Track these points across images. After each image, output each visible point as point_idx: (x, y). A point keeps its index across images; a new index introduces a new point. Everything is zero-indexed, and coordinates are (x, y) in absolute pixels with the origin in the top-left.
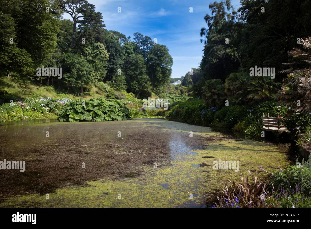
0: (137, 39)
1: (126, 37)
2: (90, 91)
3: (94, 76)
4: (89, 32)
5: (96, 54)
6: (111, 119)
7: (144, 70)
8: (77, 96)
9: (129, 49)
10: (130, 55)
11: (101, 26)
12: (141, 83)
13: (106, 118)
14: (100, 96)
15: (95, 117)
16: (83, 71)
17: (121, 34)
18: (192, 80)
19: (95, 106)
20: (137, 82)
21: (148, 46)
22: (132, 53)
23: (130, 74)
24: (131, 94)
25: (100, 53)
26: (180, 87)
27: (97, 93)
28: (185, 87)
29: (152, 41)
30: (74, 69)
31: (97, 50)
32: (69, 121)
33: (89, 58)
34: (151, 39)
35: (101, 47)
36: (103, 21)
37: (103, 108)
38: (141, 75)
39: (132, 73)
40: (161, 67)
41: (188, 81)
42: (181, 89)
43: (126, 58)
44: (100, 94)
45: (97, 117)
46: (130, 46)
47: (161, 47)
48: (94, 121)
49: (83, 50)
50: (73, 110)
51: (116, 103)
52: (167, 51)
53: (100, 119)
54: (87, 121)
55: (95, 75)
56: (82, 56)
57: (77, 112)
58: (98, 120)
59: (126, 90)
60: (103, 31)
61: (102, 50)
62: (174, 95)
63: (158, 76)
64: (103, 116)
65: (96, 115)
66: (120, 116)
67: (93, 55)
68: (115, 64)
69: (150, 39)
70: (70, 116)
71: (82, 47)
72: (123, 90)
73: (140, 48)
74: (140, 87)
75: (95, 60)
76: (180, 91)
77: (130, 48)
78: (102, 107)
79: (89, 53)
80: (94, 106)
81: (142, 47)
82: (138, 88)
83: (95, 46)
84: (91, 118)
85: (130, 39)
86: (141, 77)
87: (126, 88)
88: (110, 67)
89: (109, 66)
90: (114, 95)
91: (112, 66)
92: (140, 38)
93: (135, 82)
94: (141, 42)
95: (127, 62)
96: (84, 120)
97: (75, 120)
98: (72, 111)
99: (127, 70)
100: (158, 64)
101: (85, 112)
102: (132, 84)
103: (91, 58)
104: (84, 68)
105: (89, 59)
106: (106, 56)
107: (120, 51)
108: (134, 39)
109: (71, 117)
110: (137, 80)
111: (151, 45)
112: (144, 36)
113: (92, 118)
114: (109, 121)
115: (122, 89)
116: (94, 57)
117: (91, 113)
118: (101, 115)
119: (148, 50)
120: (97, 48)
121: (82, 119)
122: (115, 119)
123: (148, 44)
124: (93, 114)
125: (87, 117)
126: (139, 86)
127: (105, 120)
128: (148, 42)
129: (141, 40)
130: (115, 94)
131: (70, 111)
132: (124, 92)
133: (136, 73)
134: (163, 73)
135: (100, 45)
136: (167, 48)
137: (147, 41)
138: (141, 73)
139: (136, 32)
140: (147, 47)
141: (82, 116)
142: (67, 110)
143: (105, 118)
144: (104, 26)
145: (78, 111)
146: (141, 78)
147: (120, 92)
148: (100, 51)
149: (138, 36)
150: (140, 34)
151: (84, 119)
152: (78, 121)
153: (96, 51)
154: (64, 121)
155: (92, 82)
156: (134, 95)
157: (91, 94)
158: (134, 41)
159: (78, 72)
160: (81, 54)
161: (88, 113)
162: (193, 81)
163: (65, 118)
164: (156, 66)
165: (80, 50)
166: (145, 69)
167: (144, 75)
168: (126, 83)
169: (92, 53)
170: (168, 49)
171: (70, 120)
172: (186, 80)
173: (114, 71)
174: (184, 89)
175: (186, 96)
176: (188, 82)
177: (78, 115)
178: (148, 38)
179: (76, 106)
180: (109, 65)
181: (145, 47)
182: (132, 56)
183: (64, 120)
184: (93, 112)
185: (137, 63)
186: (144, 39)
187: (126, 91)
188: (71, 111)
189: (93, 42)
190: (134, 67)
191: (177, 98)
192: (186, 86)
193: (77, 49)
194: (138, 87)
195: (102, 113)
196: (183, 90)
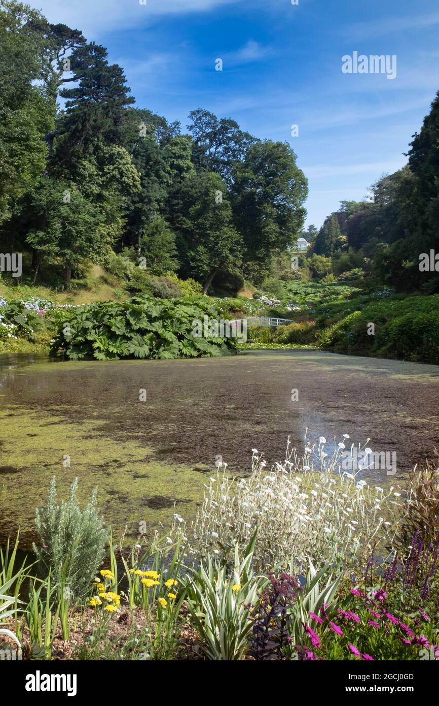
0: (199, 127)
1: (169, 125)
2: (85, 277)
3: (102, 237)
4: (95, 121)
5: (108, 176)
6: (195, 353)
7: (227, 214)
8: (60, 291)
9: (181, 157)
10: (184, 174)
11: (124, 103)
12: (217, 251)
13: (184, 351)
14: (113, 290)
15: (158, 348)
16: (76, 223)
17: (155, 115)
18: (344, 237)
19: (155, 319)
20: (205, 247)
21: (227, 144)
22: (189, 168)
23: (184, 226)
24: (190, 281)
25: (121, 173)
26: (309, 260)
27: (105, 281)
28: (324, 259)
29: (240, 132)
30: (56, 219)
31: (111, 167)
32: (95, 359)
33: (90, 188)
34: (237, 127)
35: (122, 158)
36: (128, 90)
37: (174, 324)
38: (218, 229)
39: (188, 224)
40: (274, 206)
41: (334, 239)
42: (313, 265)
43: (173, 181)
44: (112, 285)
45: (164, 346)
46: (185, 149)
47: (274, 147)
48: (154, 358)
49: (76, 167)
50: (101, 329)
51: (198, 309)
52: (293, 159)
53: (171, 353)
54: (139, 358)
55: (105, 233)
56: (73, 183)
57: (113, 336)
58: (166, 354)
59: (176, 272)
60: (126, 115)
61: (124, 164)
62: (297, 282)
63: (266, 229)
64: (177, 344)
65: (160, 341)
66: (215, 344)
67: (100, 180)
68: (146, 200)
69: (235, 125)
70: (96, 345)
71: (74, 160)
72: (169, 273)
73: (207, 153)
74: (215, 262)
75: (106, 193)
76: (311, 269)
77: (184, 153)
78: (172, 322)
79: (91, 176)
80: (151, 320)
81: (213, 150)
82: (208, 265)
83: (107, 156)
84: (147, 352)
85: (178, 128)
86: (218, 233)
87: (178, 267)
88: (132, 208)
89: (128, 205)
90: (150, 287)
91: (139, 205)
92: (208, 124)
93: (201, 248)
94: (208, 136)
95: (174, 193)
96: (132, 357)
97: (109, 354)
98: (99, 332)
99: (175, 215)
100: (266, 197)
101: (132, 335)
102: (193, 254)
103: (96, 190)
104: (80, 216)
105: (91, 192)
106: (135, 180)
107: (157, 162)
108: (191, 128)
109: (99, 348)
110: (206, 243)
111: (236, 143)
112: (219, 120)
113: (151, 350)
114: (191, 357)
115: (165, 269)
116: (103, 186)
117: (146, 337)
118: (172, 343)
119: (229, 156)
120: (111, 159)
121: (126, 353)
122: (205, 353)
123: (230, 139)
124: (151, 339)
125: (138, 348)
126: (211, 259)
127: (182, 354)
128: (230, 135)
129: (209, 130)
130: (152, 283)
131: (93, 331)
132: (173, 278)
133: (203, 224)
134: (282, 221)
135: (118, 152)
136: (292, 150)
137: (227, 133)
138: (218, 224)
139: (196, 109)
140: (227, 149)
141: (125, 345)
142: (85, 331)
143: (180, 350)
144: (132, 100)
145: (115, 332)
146: (218, 237)
147: (163, 278)
148: (119, 169)
149: (200, 118)
150: (207, 114)
151: (132, 352)
152: (117, 358)
153: (109, 169)
154: (79, 359)
155: (98, 253)
156: (198, 285)
157: (89, 286)
158: (191, 133)
159: (64, 226)
160: (69, 179)
161: (139, 337)
162: (350, 240)
163: (81, 351)
164: (262, 204)
165: (67, 168)
166: (230, 212)
167: (225, 229)
168: (176, 253)
169: (97, 175)
170: (295, 152)
171: (96, 354)
172: (328, 238)
173: (143, 218)
174: (321, 265)
175: (335, 285)
176: (332, 242)
177: (115, 342)
178: (228, 124)
179: (110, 319)
180: (129, 203)
181: (220, 149)
182: (188, 176)
183: (81, 355)
184: (152, 334)
185: (207, 194)
186: (217, 126)
187: (176, 276)
188: (96, 333)
189: (101, 144)
190: (198, 207)
191: (310, 290)
192: (327, 256)
193: (61, 166)
194: (210, 263)
195: (174, 337)
196: (318, 267)
